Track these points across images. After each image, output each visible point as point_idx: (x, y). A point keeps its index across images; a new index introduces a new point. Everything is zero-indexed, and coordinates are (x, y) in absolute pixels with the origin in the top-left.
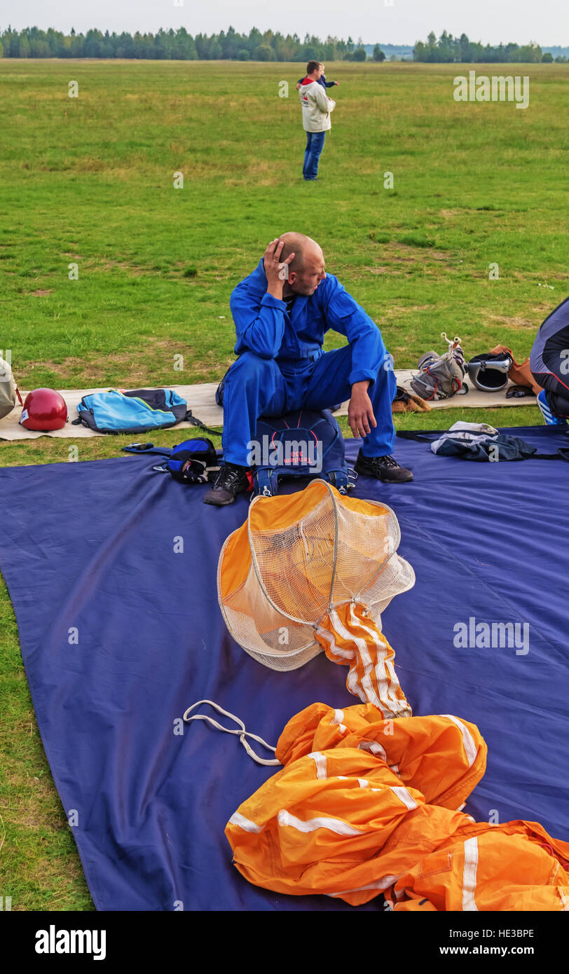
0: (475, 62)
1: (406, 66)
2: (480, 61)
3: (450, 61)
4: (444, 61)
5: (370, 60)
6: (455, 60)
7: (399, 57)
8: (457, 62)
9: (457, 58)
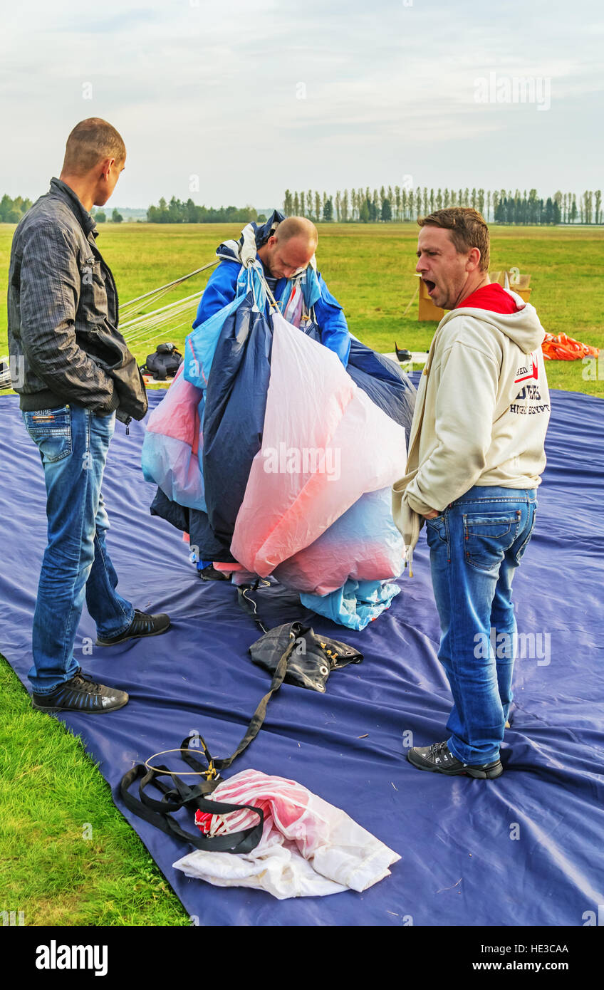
0: (201, 222)
1: (141, 226)
2: (205, 221)
3: (179, 221)
4: (174, 222)
5: (110, 221)
6: (184, 221)
7: (135, 219)
8: (185, 222)
9: (185, 219)
